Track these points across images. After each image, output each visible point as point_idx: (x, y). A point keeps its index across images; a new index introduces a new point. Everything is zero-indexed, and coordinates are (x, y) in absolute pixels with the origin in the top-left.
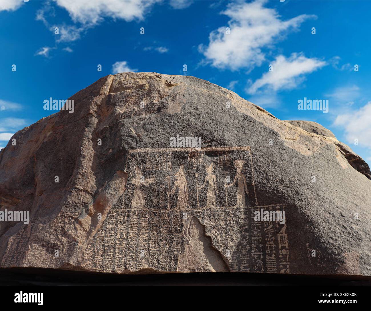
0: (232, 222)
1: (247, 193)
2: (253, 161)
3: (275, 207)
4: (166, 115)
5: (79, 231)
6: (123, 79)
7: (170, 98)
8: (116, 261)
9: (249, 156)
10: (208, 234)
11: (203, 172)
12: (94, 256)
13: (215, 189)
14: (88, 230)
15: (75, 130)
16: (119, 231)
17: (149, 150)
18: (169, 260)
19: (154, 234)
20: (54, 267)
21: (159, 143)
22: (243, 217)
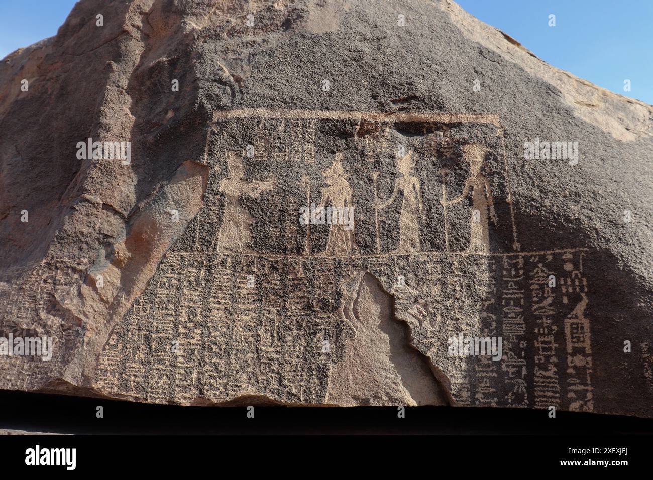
0: (458, 288)
1: (495, 220)
2: (506, 147)
3: (561, 254)
4: (303, 36)
5: (89, 302)
8: (178, 376)
9: (498, 137)
10: (400, 316)
11: (391, 169)
12: (123, 362)
13: (417, 209)
14: (111, 300)
15: (88, 70)
16: (187, 304)
17: (263, 113)
18: (305, 377)
19: (269, 313)
20: (25, 387)
21: (287, 99)
22: (485, 276)
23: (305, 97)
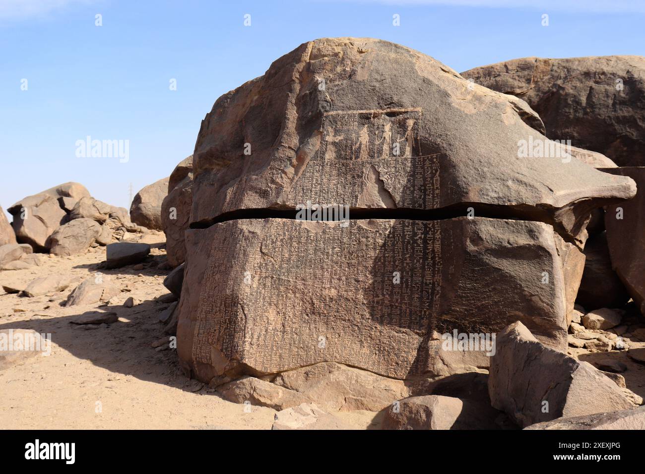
0: (400, 169)
1: (414, 145)
2: (422, 119)
3: (433, 156)
4: (355, 82)
5: (284, 179)
6: (321, 46)
7: (360, 66)
9: (420, 116)
10: (381, 178)
11: (382, 130)
12: (295, 196)
13: (389, 143)
14: (291, 178)
15: (280, 95)
16: (315, 178)
17: (340, 112)
18: (351, 199)
19: (341, 179)
20: (265, 207)
21: (348, 106)
22: (410, 165)
23: (354, 105)
